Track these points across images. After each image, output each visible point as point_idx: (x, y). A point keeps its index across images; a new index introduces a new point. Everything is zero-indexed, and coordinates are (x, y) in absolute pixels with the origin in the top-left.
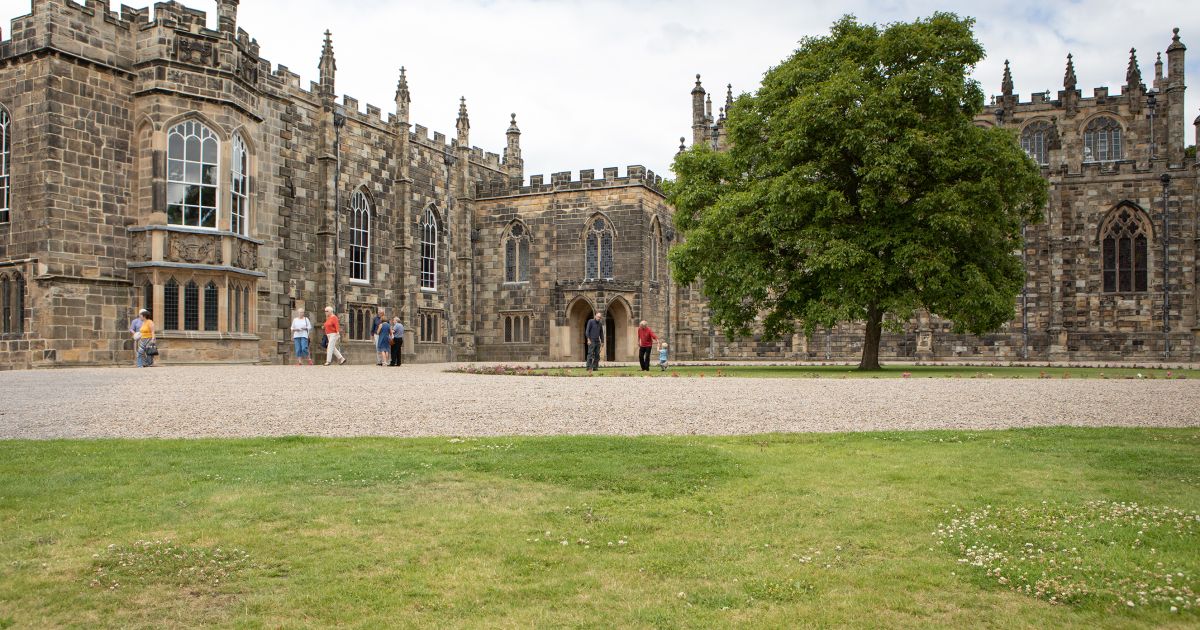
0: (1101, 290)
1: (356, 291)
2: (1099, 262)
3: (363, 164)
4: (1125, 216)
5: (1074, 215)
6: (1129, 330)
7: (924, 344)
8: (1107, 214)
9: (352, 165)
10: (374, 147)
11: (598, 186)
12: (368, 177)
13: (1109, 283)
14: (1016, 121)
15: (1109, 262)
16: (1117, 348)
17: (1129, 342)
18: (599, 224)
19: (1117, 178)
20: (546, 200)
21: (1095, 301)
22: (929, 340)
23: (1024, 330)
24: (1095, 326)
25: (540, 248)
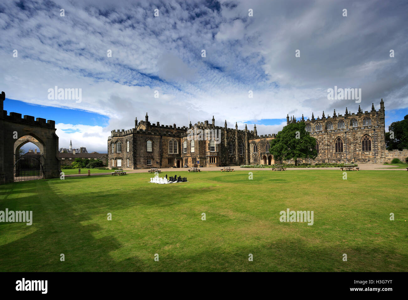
0: (362, 151)
1: (231, 156)
2: (361, 146)
3: (231, 137)
4: (366, 137)
5: (356, 137)
6: (368, 158)
7: (326, 161)
8: (363, 137)
9: (230, 138)
10: (233, 135)
11: (268, 137)
12: (232, 139)
13: (363, 149)
14: (348, 119)
15: (363, 145)
16: (365, 161)
17: (367, 160)
18: (268, 143)
19: (364, 130)
20: (259, 139)
21: (360, 153)
22: (327, 160)
23: (347, 158)
24: (360, 157)
25: (259, 147)
